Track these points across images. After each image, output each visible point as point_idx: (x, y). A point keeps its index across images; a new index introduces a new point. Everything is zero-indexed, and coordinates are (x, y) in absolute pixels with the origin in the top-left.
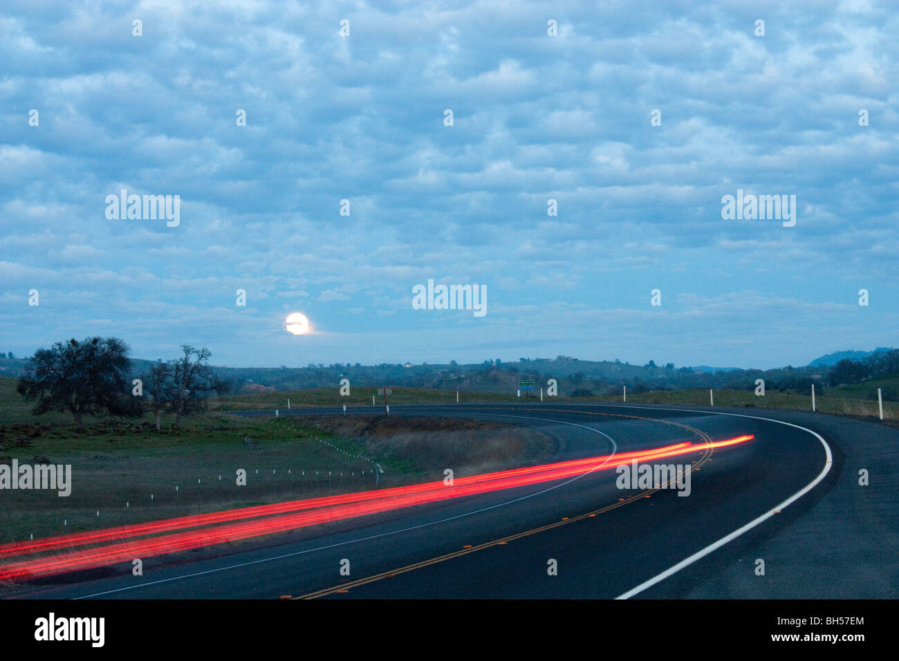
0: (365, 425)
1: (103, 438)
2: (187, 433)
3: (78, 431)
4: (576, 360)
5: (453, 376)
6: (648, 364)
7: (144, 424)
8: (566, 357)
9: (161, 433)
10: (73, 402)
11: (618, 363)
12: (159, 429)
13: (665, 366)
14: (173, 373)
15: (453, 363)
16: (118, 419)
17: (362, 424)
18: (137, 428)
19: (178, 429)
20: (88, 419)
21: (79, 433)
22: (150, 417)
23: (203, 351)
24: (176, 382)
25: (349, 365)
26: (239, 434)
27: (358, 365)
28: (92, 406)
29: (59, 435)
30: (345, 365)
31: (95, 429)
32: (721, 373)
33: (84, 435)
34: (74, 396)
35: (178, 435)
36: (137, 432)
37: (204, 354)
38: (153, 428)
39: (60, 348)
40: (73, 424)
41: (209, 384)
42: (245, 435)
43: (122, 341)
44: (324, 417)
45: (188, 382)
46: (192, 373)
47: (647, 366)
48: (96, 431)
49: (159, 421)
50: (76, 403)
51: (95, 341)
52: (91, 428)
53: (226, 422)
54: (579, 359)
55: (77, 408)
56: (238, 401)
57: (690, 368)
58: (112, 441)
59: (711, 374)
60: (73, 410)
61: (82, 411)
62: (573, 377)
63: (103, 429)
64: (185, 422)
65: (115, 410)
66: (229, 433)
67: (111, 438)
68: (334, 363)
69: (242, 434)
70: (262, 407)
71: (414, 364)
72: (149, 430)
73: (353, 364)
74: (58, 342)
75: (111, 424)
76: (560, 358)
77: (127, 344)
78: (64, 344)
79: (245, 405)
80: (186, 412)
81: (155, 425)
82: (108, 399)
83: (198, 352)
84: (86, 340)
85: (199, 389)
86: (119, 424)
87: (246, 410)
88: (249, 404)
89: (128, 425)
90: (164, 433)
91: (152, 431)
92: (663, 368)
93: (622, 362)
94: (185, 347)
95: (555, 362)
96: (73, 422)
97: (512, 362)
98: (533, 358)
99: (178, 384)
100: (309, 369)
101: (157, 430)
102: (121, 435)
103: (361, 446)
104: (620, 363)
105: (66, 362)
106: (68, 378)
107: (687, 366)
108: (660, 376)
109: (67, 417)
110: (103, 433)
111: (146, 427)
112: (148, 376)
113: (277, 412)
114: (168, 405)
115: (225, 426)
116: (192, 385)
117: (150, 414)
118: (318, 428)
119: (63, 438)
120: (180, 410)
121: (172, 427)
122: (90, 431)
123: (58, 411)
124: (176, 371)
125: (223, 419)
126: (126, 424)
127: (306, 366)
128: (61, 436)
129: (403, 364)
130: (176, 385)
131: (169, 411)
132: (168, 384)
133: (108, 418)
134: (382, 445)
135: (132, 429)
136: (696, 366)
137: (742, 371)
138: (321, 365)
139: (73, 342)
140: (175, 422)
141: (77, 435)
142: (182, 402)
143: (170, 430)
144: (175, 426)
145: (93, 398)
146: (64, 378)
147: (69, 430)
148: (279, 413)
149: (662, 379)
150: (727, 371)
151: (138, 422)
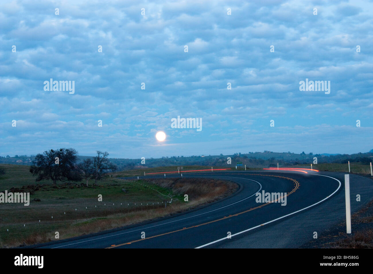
0: (173, 182)
1: (65, 190)
2: (99, 187)
3: (54, 187)
4: (272, 152)
5: (220, 160)
6: (302, 153)
7: (82, 184)
8: (268, 151)
9: (89, 188)
10: (53, 175)
11: (289, 153)
12: (88, 186)
13: (309, 154)
14: (94, 162)
15: (221, 155)
16: (71, 182)
17: (171, 182)
18: (79, 185)
19: (96, 186)
20: (59, 182)
21: (55, 188)
22: (84, 181)
23: (105, 153)
24: (94, 166)
25: (178, 157)
26: (121, 187)
27: (182, 157)
28: (61, 177)
29: (46, 189)
30: (177, 157)
31: (61, 186)
32: (332, 156)
33: (57, 189)
34: (53, 173)
35: (96, 188)
36: (79, 187)
37: (106, 154)
38: (85, 185)
39: (47, 154)
40: (52, 185)
41: (108, 167)
42: (123, 187)
43: (74, 150)
44: (157, 179)
45: (100, 166)
46: (101, 162)
47: (301, 154)
48: (61, 187)
49: (87, 182)
50: (54, 176)
51: (61, 150)
52: (60, 186)
53: (117, 182)
54: (273, 152)
55: (54, 178)
56: (125, 173)
57: (319, 154)
58: (68, 191)
59: (328, 157)
60: (53, 179)
61: (56, 179)
62: (270, 159)
63: (64, 186)
64: (99, 183)
65: (70, 179)
66: (117, 186)
67: (68, 190)
68: (172, 156)
69: (122, 187)
70: (134, 175)
71: (205, 156)
72: (83, 186)
73: (180, 156)
74: (46, 151)
75: (68, 184)
76: (265, 152)
77: (77, 151)
78: (48, 152)
79: (128, 174)
80: (99, 178)
81: (86, 184)
82: (67, 174)
83: (103, 153)
84: (57, 150)
85: (104, 169)
86: (71, 184)
87: (128, 176)
88: (129, 174)
89: (75, 185)
90: (90, 188)
91: (85, 187)
92: (308, 154)
93: (291, 153)
94: (98, 151)
95: (263, 153)
96: (53, 184)
97: (246, 154)
98: (254, 152)
99: (95, 167)
100: (162, 159)
101: (87, 186)
102: (72, 188)
103: (170, 191)
104: (290, 153)
105: (50, 159)
106: (50, 165)
107: (318, 154)
108: (307, 158)
109: (51, 181)
110: (64, 188)
111: (83, 185)
112: (83, 164)
113: (138, 177)
114: (92, 175)
115: (116, 184)
116: (101, 167)
117: (84, 180)
118: (154, 184)
119: (48, 190)
120: (96, 178)
121: (93, 185)
122: (59, 187)
123: (46, 179)
124: (95, 162)
125: (115, 181)
126: (74, 184)
127: (161, 158)
128: (47, 190)
129: (201, 156)
130: (94, 167)
131: (92, 178)
132: (91, 167)
133: (67, 182)
134: (178, 190)
135: (77, 186)
136: (322, 153)
137: (340, 155)
138: (167, 157)
139: (52, 151)
140: (94, 183)
141: (53, 189)
142: (97, 174)
143: (92, 186)
144: (94, 184)
145: (61, 174)
146: (49, 166)
147: (51, 187)
148: (139, 178)
149: (308, 159)
150: (334, 155)
151: (79, 183)
